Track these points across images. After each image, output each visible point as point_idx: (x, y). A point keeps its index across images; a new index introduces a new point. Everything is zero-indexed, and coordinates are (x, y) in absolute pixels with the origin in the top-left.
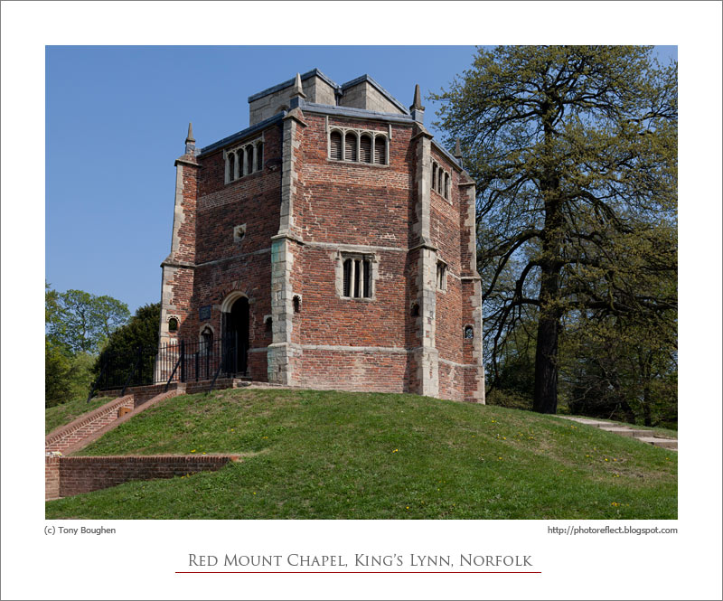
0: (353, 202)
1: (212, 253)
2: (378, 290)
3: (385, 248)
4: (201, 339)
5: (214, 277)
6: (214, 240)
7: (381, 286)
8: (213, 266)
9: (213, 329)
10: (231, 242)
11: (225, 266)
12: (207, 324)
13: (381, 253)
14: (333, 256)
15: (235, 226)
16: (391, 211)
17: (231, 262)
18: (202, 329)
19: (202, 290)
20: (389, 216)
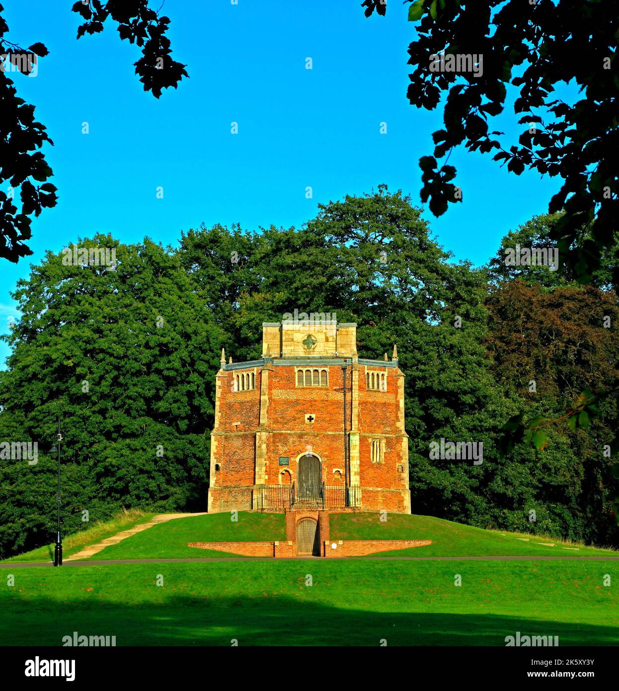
0: (375, 411)
1: (287, 426)
2: (385, 457)
3: (387, 435)
4: (280, 476)
5: (291, 442)
6: (288, 418)
7: (387, 455)
8: (290, 434)
9: (291, 472)
10: (303, 422)
11: (301, 436)
12: (286, 468)
13: (386, 438)
14: (370, 440)
15: (305, 413)
16: (388, 415)
17: (305, 434)
18: (282, 470)
19: (280, 447)
20: (387, 418)
